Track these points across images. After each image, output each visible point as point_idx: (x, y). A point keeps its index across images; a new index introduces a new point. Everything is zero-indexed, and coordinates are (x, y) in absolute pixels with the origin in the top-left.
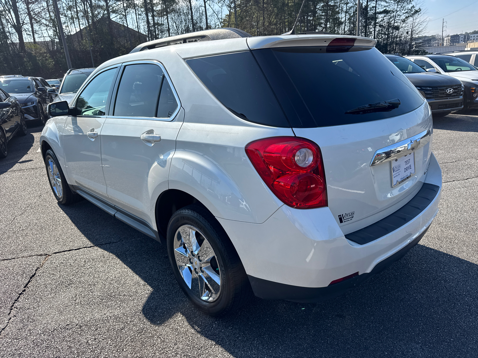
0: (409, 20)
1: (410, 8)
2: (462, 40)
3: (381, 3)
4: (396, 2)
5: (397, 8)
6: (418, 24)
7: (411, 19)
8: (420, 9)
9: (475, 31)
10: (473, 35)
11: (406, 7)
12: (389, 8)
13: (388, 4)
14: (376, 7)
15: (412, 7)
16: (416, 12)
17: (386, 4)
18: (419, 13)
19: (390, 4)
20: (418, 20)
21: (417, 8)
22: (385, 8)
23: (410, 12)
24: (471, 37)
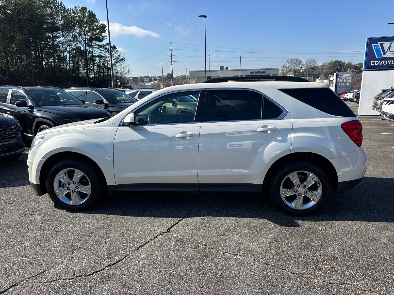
0: (117, 64)
1: (117, 56)
2: (140, 81)
3: (96, 50)
4: (107, 50)
5: (108, 55)
6: (123, 68)
7: (118, 64)
8: (124, 58)
9: (146, 76)
10: (146, 79)
11: (114, 55)
12: (102, 54)
13: (101, 51)
14: (92, 52)
15: (118, 56)
16: (122, 60)
17: (99, 51)
18: (124, 60)
19: (103, 51)
20: (123, 65)
21: (122, 57)
22: (99, 54)
23: (117, 59)
24: (145, 80)
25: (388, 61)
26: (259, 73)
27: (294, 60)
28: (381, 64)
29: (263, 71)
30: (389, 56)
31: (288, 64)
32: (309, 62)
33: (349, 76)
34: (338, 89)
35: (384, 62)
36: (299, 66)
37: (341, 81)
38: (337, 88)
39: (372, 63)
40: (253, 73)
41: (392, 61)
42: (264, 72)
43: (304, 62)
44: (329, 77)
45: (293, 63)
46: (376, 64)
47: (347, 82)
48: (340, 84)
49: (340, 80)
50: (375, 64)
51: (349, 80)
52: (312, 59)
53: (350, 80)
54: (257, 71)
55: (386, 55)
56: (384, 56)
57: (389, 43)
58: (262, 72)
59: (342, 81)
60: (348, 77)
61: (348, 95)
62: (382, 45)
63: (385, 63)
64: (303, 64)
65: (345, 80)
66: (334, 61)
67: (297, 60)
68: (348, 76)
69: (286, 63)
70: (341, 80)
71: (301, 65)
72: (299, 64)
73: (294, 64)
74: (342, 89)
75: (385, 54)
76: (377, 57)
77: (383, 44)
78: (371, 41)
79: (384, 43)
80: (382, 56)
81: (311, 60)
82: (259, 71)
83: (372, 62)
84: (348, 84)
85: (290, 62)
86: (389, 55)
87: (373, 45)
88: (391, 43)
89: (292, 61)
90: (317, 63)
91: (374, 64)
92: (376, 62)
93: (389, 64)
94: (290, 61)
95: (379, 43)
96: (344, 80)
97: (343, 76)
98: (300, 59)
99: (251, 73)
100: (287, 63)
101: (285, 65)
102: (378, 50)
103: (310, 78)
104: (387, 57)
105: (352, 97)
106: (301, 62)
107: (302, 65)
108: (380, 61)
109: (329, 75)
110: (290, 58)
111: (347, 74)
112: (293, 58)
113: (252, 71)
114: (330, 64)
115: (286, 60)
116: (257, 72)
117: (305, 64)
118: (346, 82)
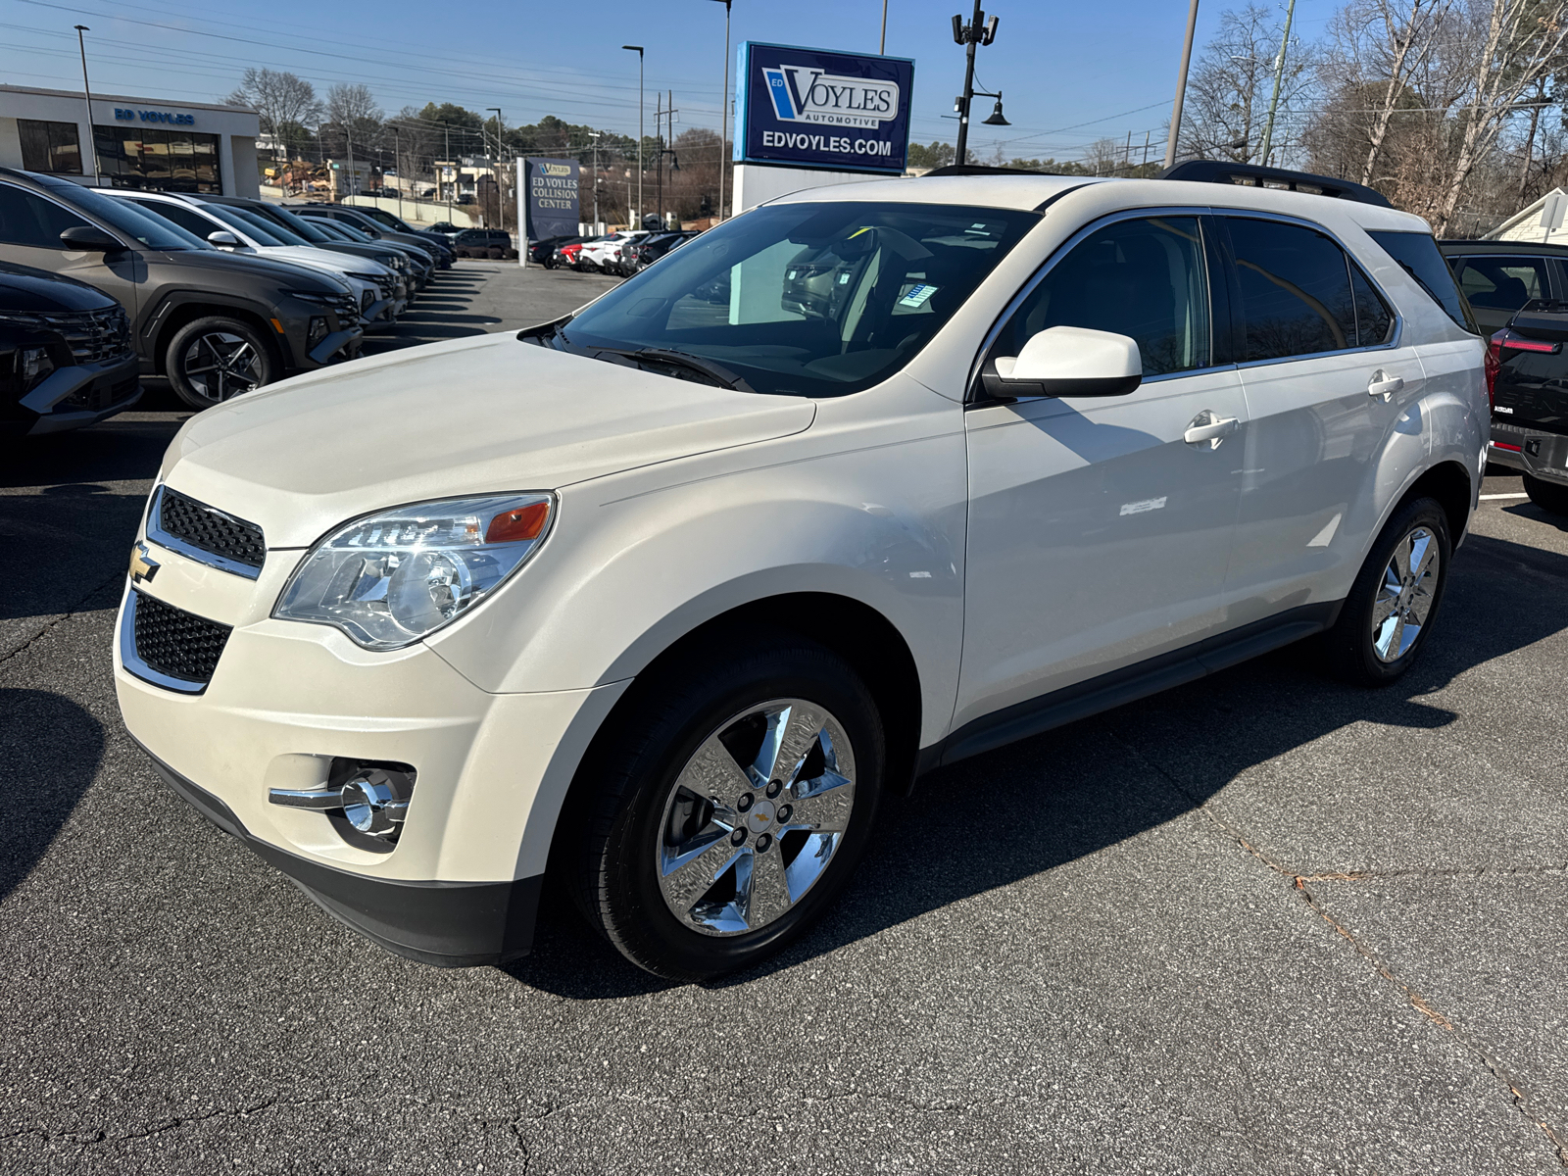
25: (811, 137)
26: (163, 122)
27: (275, 80)
28: (791, 145)
29: (185, 113)
30: (812, 121)
31: (251, 96)
32: (342, 94)
33: (569, 173)
34: (535, 223)
35: (798, 138)
36: (302, 107)
37: (544, 192)
38: (533, 219)
39: (765, 138)
40: (129, 115)
41: (822, 138)
42: (189, 120)
43: (322, 96)
44: (437, 171)
45: (273, 91)
46: (779, 142)
47: (565, 199)
48: (543, 203)
49: (539, 187)
50: (776, 144)
51: (570, 190)
52: (353, 83)
53: (574, 190)
54: (150, 109)
55: (805, 114)
56: (800, 119)
57: (812, 73)
58: (180, 116)
59: (548, 193)
60: (566, 178)
61: (595, 249)
62: (790, 74)
63: (802, 141)
64: (319, 105)
65: (557, 188)
66: (438, 106)
67: (290, 81)
68: (564, 174)
69: (243, 89)
70: (543, 187)
71: (311, 104)
72: (300, 102)
73: (282, 99)
74: (548, 224)
75: (800, 111)
76: (779, 118)
77: (795, 74)
78: (762, 56)
79: (796, 71)
80: (793, 117)
81: (350, 90)
82: (163, 111)
83: (766, 133)
84: (569, 205)
85: (260, 86)
86: (812, 117)
87: (765, 70)
88: (817, 74)
89: (268, 84)
90: (374, 105)
91: (773, 141)
92: (777, 134)
93: (814, 148)
94: (257, 79)
95: (783, 67)
96: (553, 189)
97: (550, 173)
98: (303, 76)
99: (119, 114)
100: (249, 88)
101: (238, 96)
102: (780, 92)
103: (361, 168)
104: (808, 121)
105: (614, 256)
106: (307, 92)
107: (317, 106)
108: (788, 135)
109: (437, 163)
110: (259, 71)
111: (561, 167)
112: (271, 69)
113: (124, 107)
114: (428, 113)
115: (242, 75)
116: (153, 114)
117: (327, 102)
118: (562, 199)
